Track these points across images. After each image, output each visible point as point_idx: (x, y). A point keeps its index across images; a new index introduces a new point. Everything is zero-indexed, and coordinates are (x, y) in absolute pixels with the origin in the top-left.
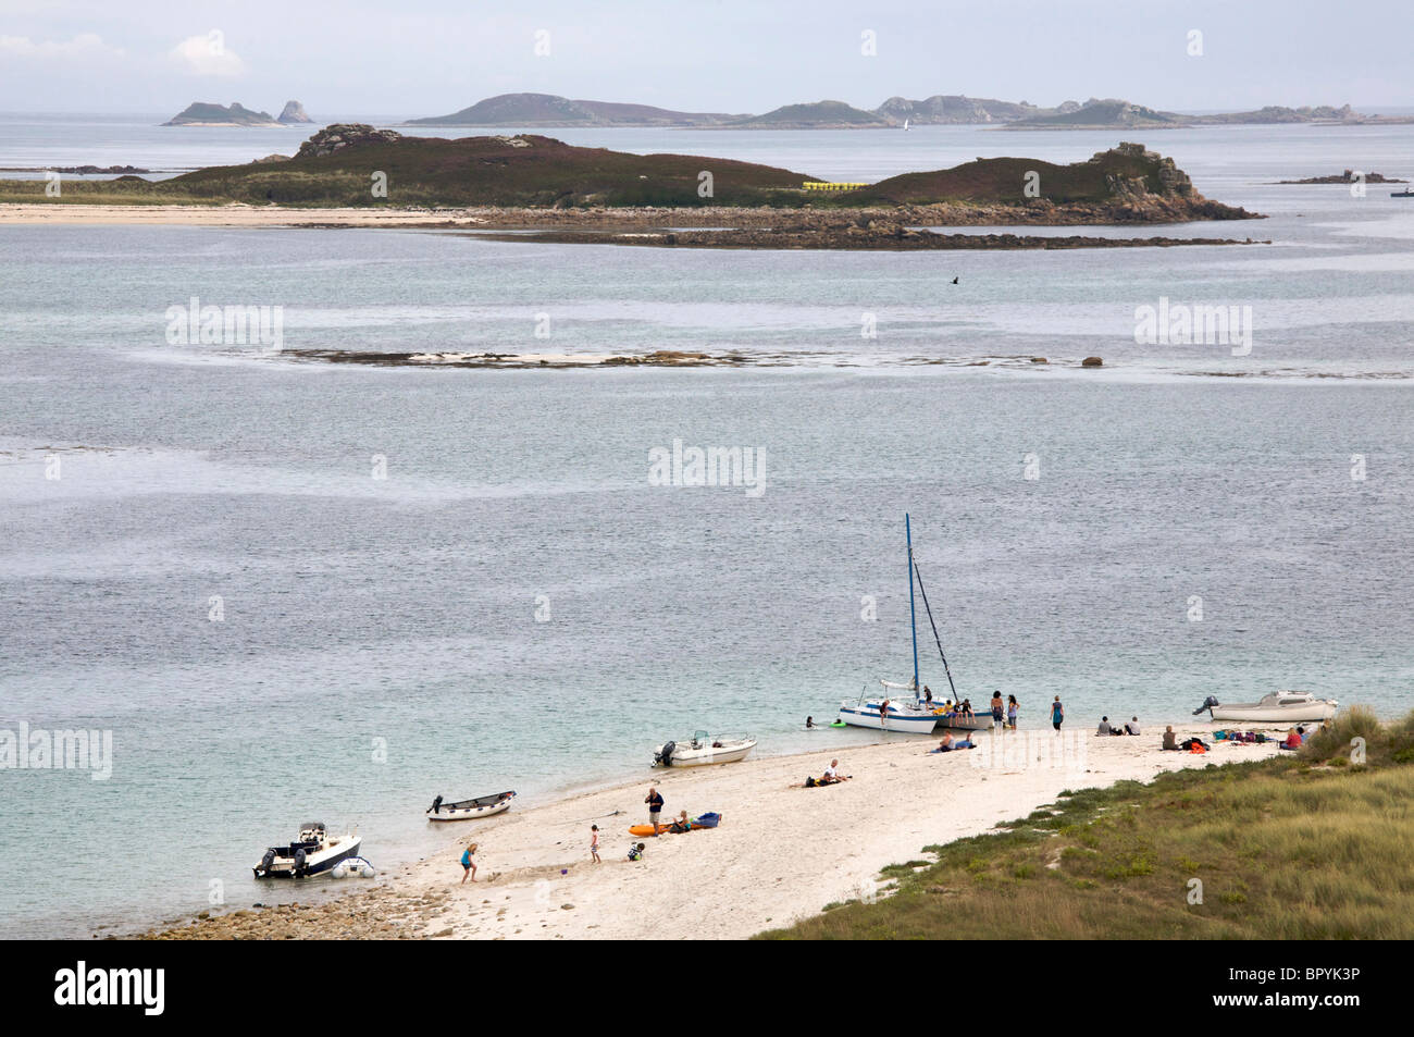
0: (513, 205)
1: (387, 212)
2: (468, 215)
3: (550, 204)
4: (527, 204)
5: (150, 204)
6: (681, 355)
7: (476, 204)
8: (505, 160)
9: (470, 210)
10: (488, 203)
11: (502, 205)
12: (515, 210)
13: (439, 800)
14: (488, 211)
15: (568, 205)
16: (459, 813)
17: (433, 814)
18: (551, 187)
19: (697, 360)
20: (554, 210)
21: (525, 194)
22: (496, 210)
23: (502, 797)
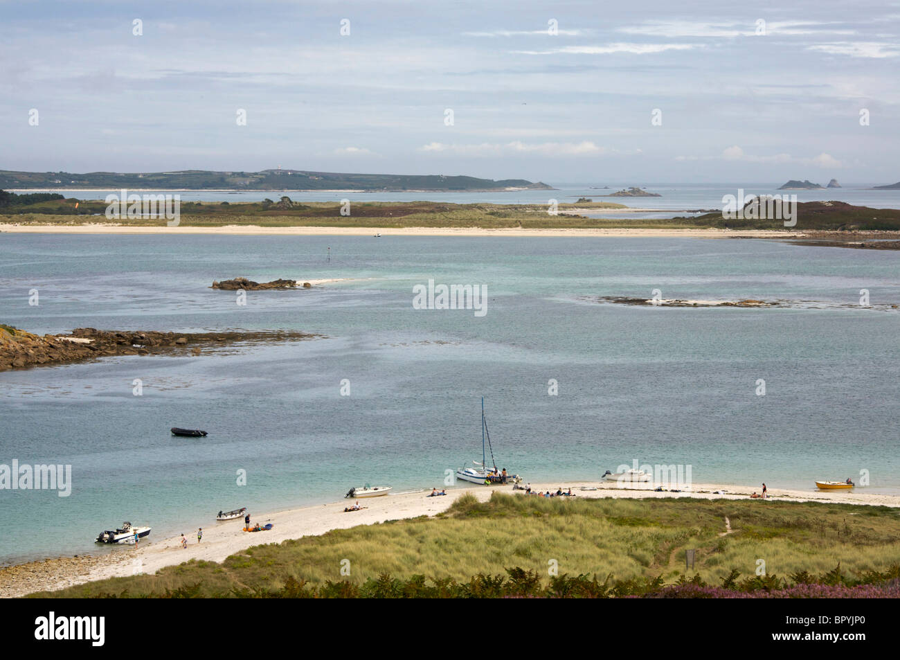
0: (821, 229)
1: (771, 232)
2: (803, 233)
3: (836, 230)
4: (827, 229)
5: (678, 228)
6: (751, 302)
7: (807, 229)
8: (822, 211)
9: (804, 231)
10: (812, 228)
11: (817, 229)
12: (822, 231)
13: (221, 512)
14: (811, 232)
15: (843, 229)
16: (229, 517)
17: (219, 518)
18: (838, 223)
19: (757, 304)
20: (838, 232)
21: (827, 225)
22: (814, 231)
23: (241, 510)
